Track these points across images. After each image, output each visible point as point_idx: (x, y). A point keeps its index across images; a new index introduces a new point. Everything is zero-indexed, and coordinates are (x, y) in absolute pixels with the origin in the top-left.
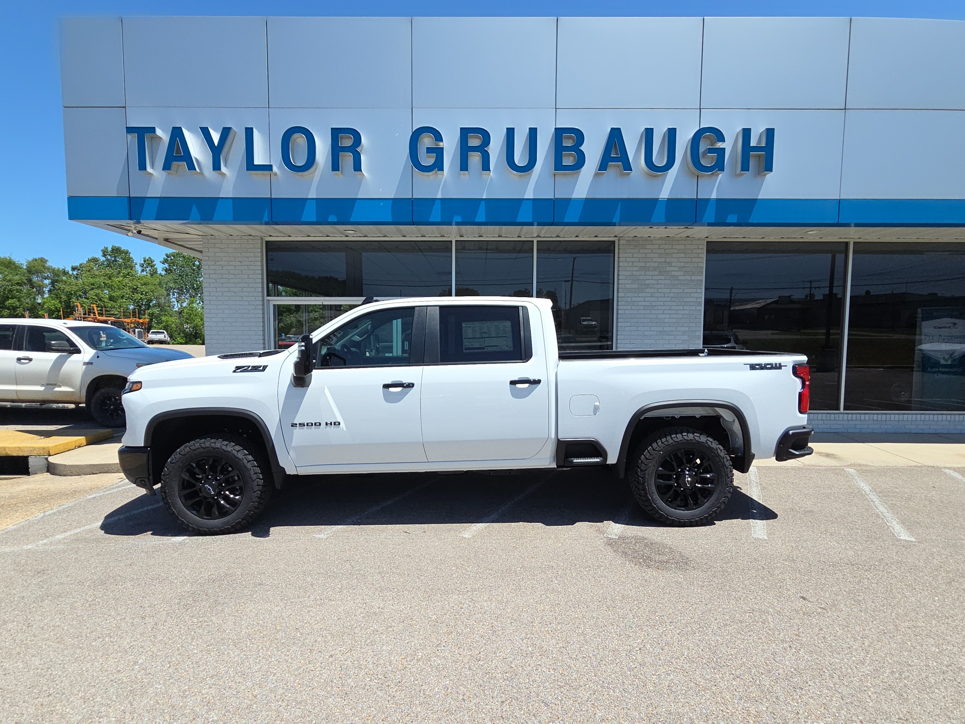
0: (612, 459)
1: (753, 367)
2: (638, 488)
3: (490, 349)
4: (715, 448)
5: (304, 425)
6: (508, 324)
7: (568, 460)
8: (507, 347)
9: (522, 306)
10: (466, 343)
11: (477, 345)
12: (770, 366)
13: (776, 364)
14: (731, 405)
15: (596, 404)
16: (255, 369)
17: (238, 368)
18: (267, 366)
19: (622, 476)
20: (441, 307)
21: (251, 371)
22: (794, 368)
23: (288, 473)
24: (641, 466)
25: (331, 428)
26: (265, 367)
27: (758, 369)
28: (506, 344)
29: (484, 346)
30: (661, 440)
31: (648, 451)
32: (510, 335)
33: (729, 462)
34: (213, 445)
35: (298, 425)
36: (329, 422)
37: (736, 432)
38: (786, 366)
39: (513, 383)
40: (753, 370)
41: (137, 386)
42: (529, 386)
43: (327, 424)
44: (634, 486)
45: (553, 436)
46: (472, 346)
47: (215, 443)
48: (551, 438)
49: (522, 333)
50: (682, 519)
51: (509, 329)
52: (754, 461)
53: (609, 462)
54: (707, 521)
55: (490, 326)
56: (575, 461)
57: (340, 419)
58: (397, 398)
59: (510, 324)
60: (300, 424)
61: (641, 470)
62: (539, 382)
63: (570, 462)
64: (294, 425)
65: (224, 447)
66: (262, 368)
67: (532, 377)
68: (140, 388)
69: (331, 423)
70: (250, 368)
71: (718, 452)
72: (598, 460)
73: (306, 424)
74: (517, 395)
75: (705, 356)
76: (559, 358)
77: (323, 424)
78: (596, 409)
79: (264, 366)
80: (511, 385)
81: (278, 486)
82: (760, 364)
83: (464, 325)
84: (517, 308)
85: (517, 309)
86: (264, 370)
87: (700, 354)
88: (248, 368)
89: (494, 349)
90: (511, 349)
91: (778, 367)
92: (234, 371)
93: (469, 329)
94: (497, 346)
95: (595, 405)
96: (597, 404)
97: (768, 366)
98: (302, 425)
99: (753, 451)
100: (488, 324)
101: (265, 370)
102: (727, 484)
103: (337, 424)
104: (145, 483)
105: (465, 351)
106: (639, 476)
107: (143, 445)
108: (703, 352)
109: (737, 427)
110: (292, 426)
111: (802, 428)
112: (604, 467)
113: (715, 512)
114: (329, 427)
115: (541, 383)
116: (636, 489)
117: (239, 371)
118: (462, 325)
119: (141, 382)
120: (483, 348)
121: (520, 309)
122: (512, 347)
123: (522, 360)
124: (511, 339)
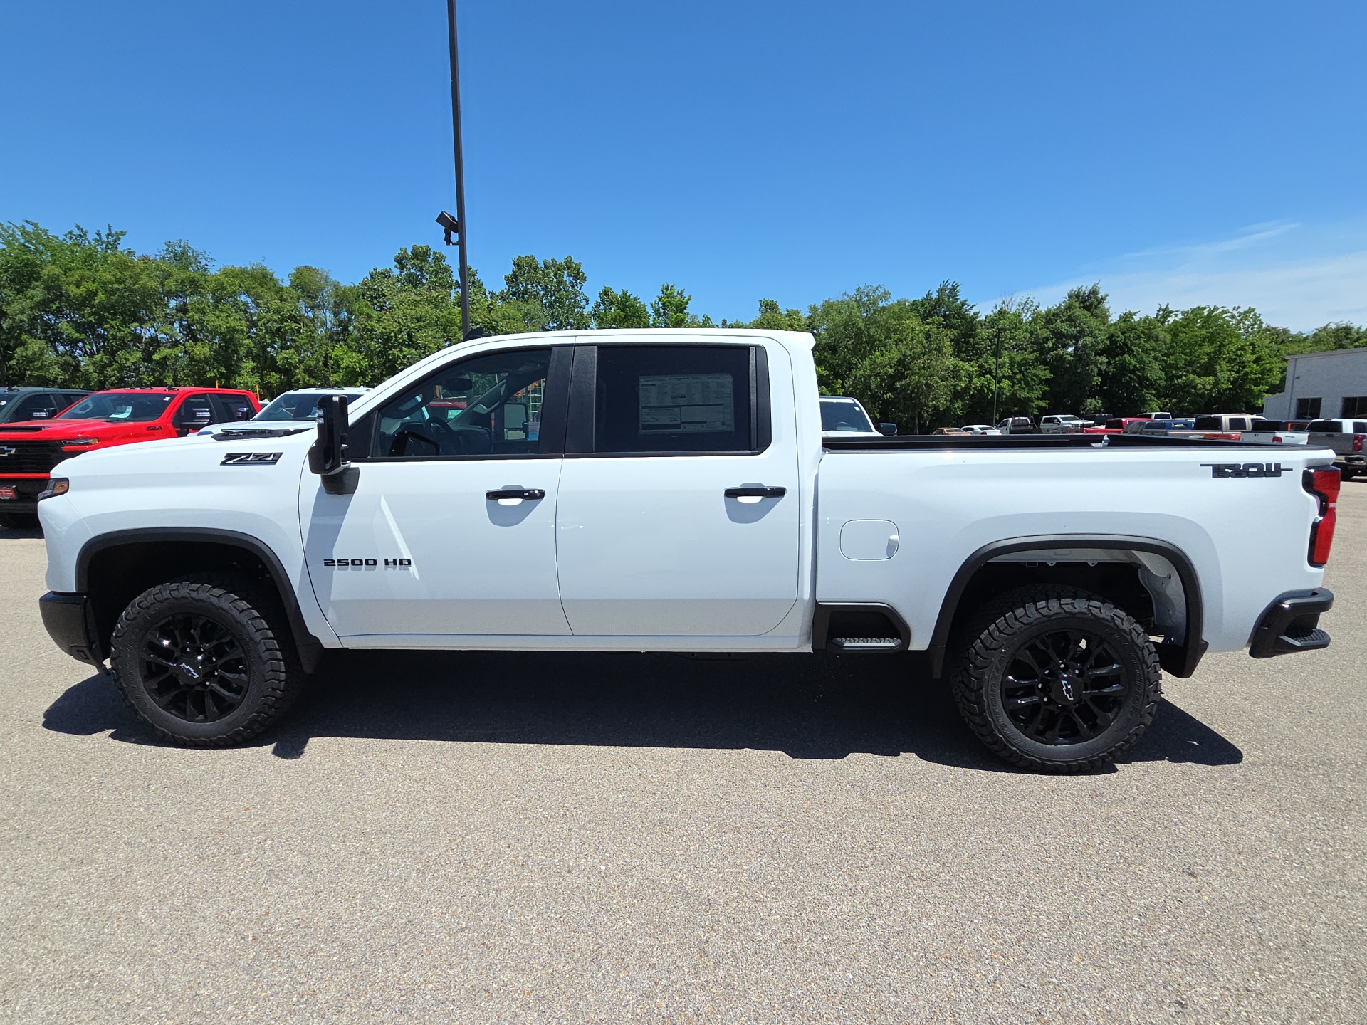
0: (920, 641)
1: (1219, 471)
2: (967, 699)
3: (690, 428)
4: (1127, 630)
5: (347, 564)
6: (727, 379)
7: (834, 641)
8: (723, 424)
9: (756, 346)
10: (645, 416)
11: (665, 420)
12: (1256, 470)
13: (1269, 466)
14: (1168, 546)
15: (892, 537)
16: (261, 459)
17: (230, 457)
18: (282, 454)
19: (937, 674)
20: (602, 347)
21: (252, 463)
22: (1306, 475)
23: (325, 647)
24: (976, 659)
25: (394, 570)
26: (277, 456)
27: (1229, 475)
28: (721, 419)
29: (679, 423)
30: (1013, 612)
31: (990, 633)
32: (730, 401)
33: (1155, 656)
34: (175, 594)
35: (336, 563)
36: (390, 560)
37: (1171, 597)
38: (1291, 470)
39: (732, 493)
40: (1219, 476)
41: (63, 485)
42: (762, 500)
43: (387, 562)
44: (960, 694)
45: (806, 595)
46: (658, 423)
47: (177, 589)
48: (803, 599)
49: (753, 397)
50: (1049, 761)
51: (729, 389)
52: (1206, 655)
53: (913, 647)
54: (1100, 765)
55: (691, 384)
56: (847, 644)
57: (406, 555)
58: (512, 518)
59: (731, 380)
60: (339, 561)
61: (976, 667)
62: (780, 492)
63: (836, 645)
64: (329, 563)
65: (194, 595)
66: (271, 458)
67: (769, 483)
68: (65, 490)
69: (395, 560)
70: (251, 457)
71: (1132, 638)
72: (892, 644)
73: (350, 562)
74: (738, 515)
75: (1104, 447)
76: (824, 445)
77: (381, 563)
78: (892, 547)
79: (274, 455)
80: (727, 498)
81: (308, 668)
82: (1234, 465)
83: (642, 381)
84: (746, 348)
85: (746, 351)
86: (274, 462)
87: (1093, 445)
88: (248, 457)
89: (698, 428)
90: (732, 429)
91: (1274, 471)
92: (224, 463)
93: (652, 390)
94: (705, 422)
95: (890, 540)
96: (895, 537)
97: (1250, 470)
98: (343, 563)
99: (1206, 636)
100: (689, 379)
101: (276, 461)
102: (1148, 697)
103: (405, 563)
104: (86, 655)
105: (642, 431)
106: (970, 675)
107: (75, 591)
108: (1099, 440)
109: (1175, 589)
110: (326, 564)
111: (1311, 593)
112: (904, 656)
113: (1120, 748)
114: (390, 569)
115: (785, 495)
116: (964, 700)
117: (231, 462)
118: (639, 381)
119: (66, 480)
120: (678, 426)
121: (752, 352)
122: (733, 425)
123: (750, 450)
124: (730, 410)
